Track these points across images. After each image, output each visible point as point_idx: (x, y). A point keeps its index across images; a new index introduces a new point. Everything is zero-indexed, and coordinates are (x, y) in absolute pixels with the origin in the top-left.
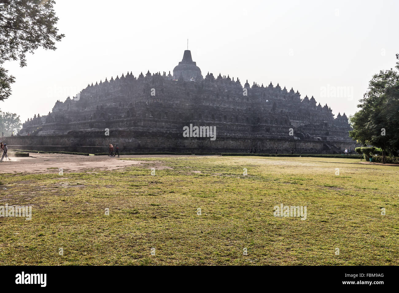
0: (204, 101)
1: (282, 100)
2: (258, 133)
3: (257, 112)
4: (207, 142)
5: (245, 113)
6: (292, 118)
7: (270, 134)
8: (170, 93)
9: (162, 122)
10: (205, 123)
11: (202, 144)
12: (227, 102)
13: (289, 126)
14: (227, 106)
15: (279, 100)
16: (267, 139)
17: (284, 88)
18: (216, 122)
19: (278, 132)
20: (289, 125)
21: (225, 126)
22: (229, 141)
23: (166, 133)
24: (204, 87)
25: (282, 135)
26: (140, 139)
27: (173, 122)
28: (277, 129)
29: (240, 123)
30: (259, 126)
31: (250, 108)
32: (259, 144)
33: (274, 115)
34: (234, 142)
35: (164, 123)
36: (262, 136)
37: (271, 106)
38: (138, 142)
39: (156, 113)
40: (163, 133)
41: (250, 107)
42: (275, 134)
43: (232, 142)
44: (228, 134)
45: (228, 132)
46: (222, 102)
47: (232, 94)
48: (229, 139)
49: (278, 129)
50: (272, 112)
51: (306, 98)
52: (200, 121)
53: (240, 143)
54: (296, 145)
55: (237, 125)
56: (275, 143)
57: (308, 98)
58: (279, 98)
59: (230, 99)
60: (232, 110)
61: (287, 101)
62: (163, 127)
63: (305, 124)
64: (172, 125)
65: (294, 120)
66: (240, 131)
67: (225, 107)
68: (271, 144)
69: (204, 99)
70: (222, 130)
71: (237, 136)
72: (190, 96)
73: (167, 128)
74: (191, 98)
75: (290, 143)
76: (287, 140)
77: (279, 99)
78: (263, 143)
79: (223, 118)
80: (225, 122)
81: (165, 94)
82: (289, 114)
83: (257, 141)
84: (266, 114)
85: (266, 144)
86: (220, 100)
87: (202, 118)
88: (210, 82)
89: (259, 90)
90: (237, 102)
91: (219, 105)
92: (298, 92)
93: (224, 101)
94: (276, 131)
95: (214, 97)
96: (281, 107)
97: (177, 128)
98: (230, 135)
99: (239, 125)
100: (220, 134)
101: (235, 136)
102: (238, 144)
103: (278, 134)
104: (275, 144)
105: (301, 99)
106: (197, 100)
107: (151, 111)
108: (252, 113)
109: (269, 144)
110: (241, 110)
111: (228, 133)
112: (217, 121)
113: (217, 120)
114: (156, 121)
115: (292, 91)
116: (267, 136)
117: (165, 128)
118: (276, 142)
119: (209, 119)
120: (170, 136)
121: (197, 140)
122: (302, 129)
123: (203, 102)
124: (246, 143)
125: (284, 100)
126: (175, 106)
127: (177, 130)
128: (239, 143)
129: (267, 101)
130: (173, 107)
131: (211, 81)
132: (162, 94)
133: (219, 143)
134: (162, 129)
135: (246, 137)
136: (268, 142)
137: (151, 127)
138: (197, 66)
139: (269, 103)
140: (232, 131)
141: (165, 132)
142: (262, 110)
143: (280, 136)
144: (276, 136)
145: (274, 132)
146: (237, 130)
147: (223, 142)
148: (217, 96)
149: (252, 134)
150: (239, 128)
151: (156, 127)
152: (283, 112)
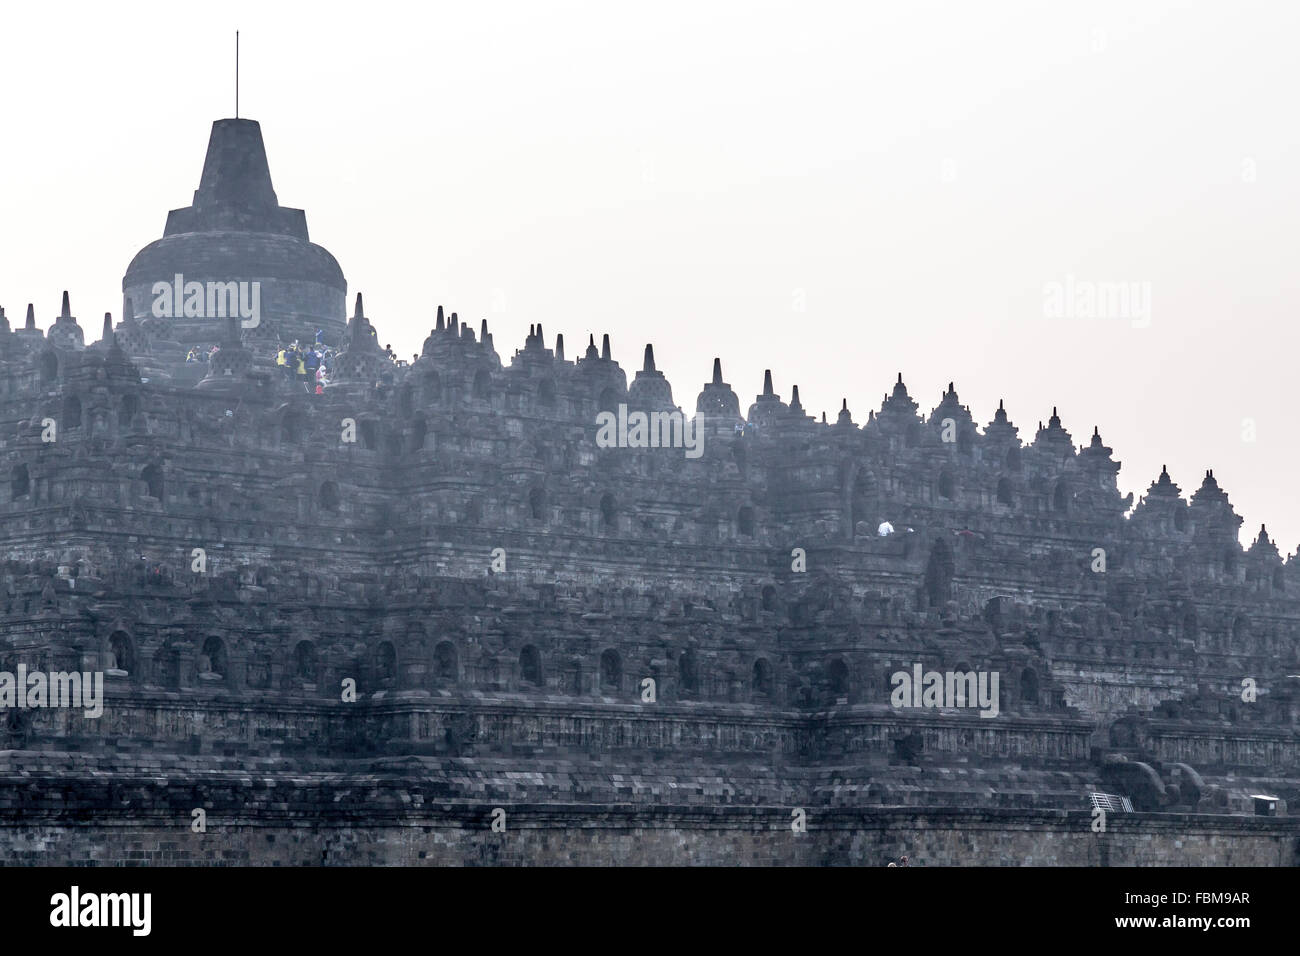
0: (448, 545)
1: (990, 517)
2: (841, 769)
3: (822, 617)
4: (521, 840)
5: (744, 631)
6: (1070, 649)
7: (924, 776)
8: (203, 495)
9: (190, 704)
10: (478, 706)
11: (495, 856)
12: (599, 545)
13: (1048, 716)
14: (602, 572)
15: (967, 515)
16: (913, 815)
17: (992, 418)
18: (553, 700)
19: (977, 760)
20: (1052, 710)
21: (612, 727)
22: (660, 833)
23: (259, 787)
24: (431, 439)
25: (1004, 778)
26: (95, 832)
27: (262, 709)
28: (970, 738)
29: (709, 705)
30: (844, 720)
31: (768, 591)
32: (862, 848)
33: (944, 636)
34: (695, 838)
35: (198, 717)
36: (866, 788)
37: (916, 565)
38: (88, 854)
39: (148, 649)
40: (235, 787)
41: (770, 581)
42: (959, 777)
43: (682, 841)
44: (638, 786)
45: (633, 765)
46: (571, 547)
47: (630, 480)
48: (662, 821)
49: (978, 735)
50: (923, 615)
51: (1164, 486)
52: (445, 693)
53: (735, 841)
54: (1112, 850)
55: (693, 721)
56: (967, 841)
57: (1176, 490)
58: (961, 500)
59: (626, 525)
60: (647, 603)
61: (1019, 519)
62: (193, 745)
63: (1164, 696)
64: (255, 724)
65: (1080, 665)
66: (709, 755)
67: (594, 581)
68: (942, 848)
69: (446, 531)
70: (593, 758)
71: (700, 792)
72: (342, 508)
73: (221, 747)
74: (348, 522)
75: (1065, 836)
76: (1050, 817)
77: (962, 506)
78: (892, 840)
79: (594, 669)
80: (608, 701)
81: (173, 499)
82: (1045, 623)
83: (849, 826)
84: (884, 633)
85: (910, 846)
86: (551, 535)
87: (462, 671)
88: (468, 398)
89: (822, 448)
90: (669, 547)
91: (551, 571)
92: (1096, 438)
93: (582, 537)
94: (961, 754)
95: (510, 511)
96: (986, 574)
97: (286, 749)
98: (648, 791)
99: (702, 714)
100: (585, 786)
101: (683, 795)
102: (721, 851)
103: (980, 772)
104: (971, 849)
105: (1124, 496)
106: (390, 534)
107: (117, 638)
108: (786, 621)
109: (929, 848)
110: (709, 603)
111: (635, 772)
112: (553, 690)
113: (553, 682)
114: (151, 706)
115: (1054, 432)
116: (903, 787)
117: (214, 753)
118: (979, 831)
119: (502, 682)
120: (284, 806)
121: (464, 828)
122: (1141, 736)
123: (439, 552)
124: (772, 841)
125: (1001, 510)
126: (255, 588)
127: (291, 760)
128: (729, 848)
129: (886, 528)
130: (244, 596)
131: (469, 386)
132: (149, 504)
133: (600, 848)
134: (195, 758)
135: (762, 799)
136: (922, 831)
137: (119, 744)
138: (313, 239)
139: (898, 546)
140: (659, 756)
141: (246, 779)
142: (858, 599)
143: (994, 785)
144: (965, 787)
145: (946, 759)
146: (694, 754)
147: (623, 839)
148: (536, 503)
149: (795, 780)
150: (704, 737)
151: (148, 744)
152: (1004, 610)
